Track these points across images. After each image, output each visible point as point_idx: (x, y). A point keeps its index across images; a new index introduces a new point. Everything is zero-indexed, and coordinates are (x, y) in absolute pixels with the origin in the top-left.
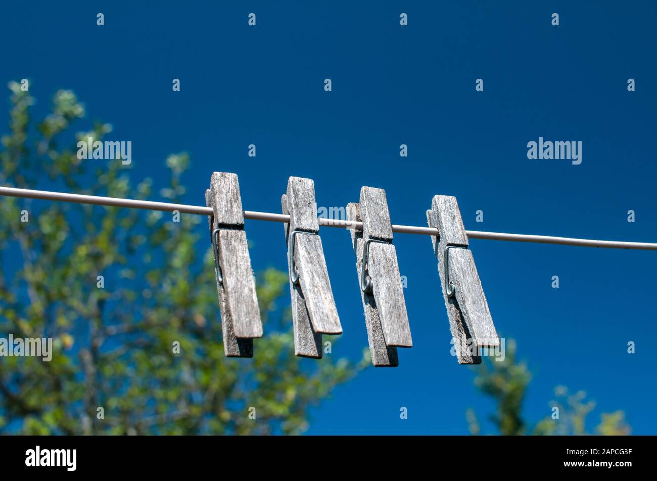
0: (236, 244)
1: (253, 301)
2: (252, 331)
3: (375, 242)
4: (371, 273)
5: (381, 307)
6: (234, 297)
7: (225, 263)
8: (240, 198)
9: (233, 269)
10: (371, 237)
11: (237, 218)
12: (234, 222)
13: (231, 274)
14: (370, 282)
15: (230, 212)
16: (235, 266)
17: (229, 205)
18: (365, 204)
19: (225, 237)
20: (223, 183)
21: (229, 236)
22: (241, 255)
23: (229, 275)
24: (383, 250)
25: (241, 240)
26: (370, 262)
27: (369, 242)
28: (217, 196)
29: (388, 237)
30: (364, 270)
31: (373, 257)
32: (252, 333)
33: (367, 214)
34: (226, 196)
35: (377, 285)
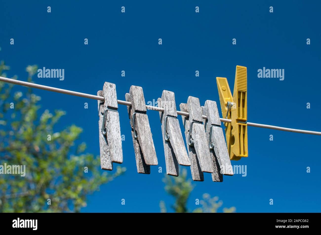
0: (144, 121)
1: (153, 148)
2: (153, 162)
3: (196, 123)
4: (193, 137)
5: (199, 153)
6: (144, 146)
7: (139, 129)
8: (144, 99)
9: (143, 132)
10: (193, 120)
11: (143, 109)
12: (142, 110)
13: (142, 134)
14: (193, 141)
15: (140, 105)
16: (144, 131)
17: (140, 102)
18: (191, 104)
19: (139, 117)
20: (136, 91)
21: (141, 116)
22: (146, 126)
23: (141, 135)
24: (199, 127)
25: (146, 119)
26: (193, 132)
27: (193, 123)
28: (134, 97)
29: (201, 121)
30: (190, 136)
31: (195, 130)
32: (153, 163)
33: (192, 109)
34: (138, 97)
35: (197, 143)
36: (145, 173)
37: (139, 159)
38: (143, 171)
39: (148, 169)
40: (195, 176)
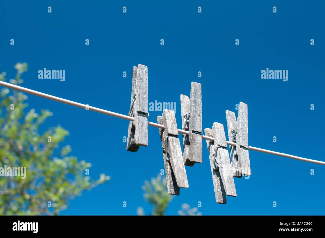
0: (176, 144)
1: (184, 171)
2: (185, 185)
3: (221, 148)
4: (218, 161)
5: (224, 177)
6: (177, 168)
7: (172, 152)
8: (176, 123)
9: (175, 155)
10: (219, 145)
12: (175, 134)
13: (175, 157)
14: (218, 166)
15: (172, 128)
16: (176, 154)
17: (172, 126)
18: (216, 130)
19: (172, 140)
20: (169, 115)
21: (173, 140)
22: (178, 149)
23: (174, 158)
24: (224, 152)
25: (178, 142)
26: (218, 156)
27: (218, 148)
28: (167, 121)
29: (225, 146)
30: (214, 160)
31: (220, 154)
32: (185, 186)
33: (217, 135)
34: (171, 121)
35: (222, 168)
36: (175, 195)
37: (170, 180)
38: (173, 193)
39: (178, 191)
40: (219, 198)
